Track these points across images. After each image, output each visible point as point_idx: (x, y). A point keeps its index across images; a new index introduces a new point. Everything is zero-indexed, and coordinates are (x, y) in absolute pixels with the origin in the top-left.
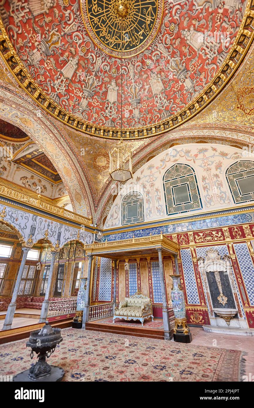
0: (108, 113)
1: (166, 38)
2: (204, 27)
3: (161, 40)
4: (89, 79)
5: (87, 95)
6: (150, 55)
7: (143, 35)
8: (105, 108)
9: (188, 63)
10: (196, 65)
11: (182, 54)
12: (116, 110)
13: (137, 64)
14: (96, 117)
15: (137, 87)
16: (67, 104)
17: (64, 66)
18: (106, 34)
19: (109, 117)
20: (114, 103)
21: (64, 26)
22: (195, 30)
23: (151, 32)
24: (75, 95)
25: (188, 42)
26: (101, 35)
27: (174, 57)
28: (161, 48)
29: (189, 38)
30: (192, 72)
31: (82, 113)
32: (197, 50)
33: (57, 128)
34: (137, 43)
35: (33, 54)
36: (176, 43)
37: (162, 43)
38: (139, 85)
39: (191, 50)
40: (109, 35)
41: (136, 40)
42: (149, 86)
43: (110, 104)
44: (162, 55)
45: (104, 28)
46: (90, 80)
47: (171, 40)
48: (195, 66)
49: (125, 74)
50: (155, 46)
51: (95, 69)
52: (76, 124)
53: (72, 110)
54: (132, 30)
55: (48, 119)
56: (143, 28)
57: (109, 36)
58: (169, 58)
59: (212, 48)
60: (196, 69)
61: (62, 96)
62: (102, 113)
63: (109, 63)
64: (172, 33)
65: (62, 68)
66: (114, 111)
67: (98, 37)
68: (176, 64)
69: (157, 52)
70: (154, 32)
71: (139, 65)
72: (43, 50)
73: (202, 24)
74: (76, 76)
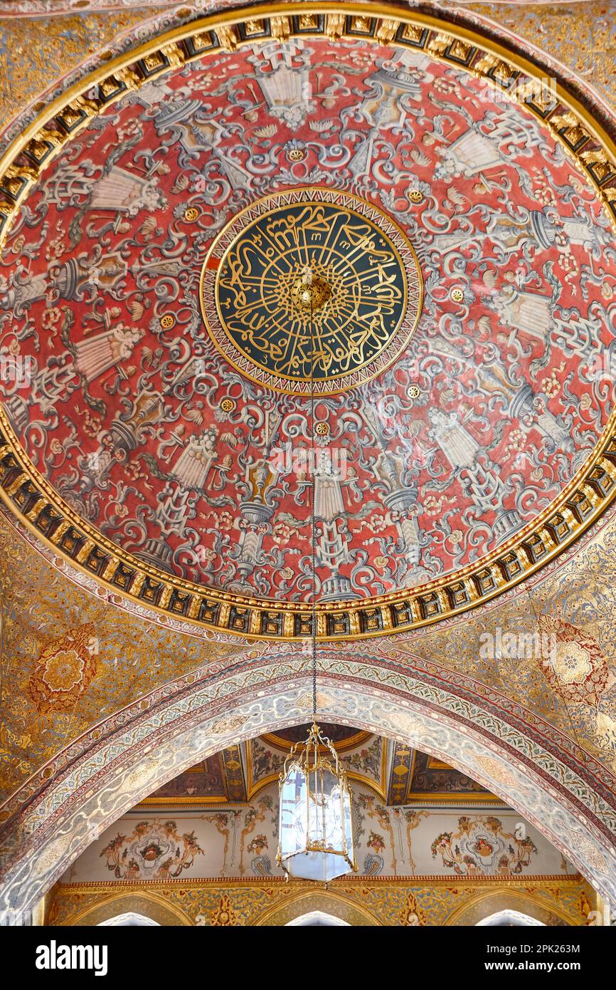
0: (481, 498)
1: (430, 219)
2: (452, 123)
3: (426, 235)
4: (380, 469)
5: (401, 506)
6: (443, 280)
7: (389, 272)
8: (465, 495)
9: (524, 198)
10: (539, 183)
11: (493, 201)
12: (497, 472)
13: (441, 326)
14: (460, 540)
15: (494, 365)
16: (372, 577)
17: (312, 502)
18: (333, 356)
19: (494, 508)
20: (477, 460)
21: (257, 438)
22: (448, 146)
23: (395, 251)
24: (376, 536)
25: (469, 173)
26: (326, 369)
27: (488, 224)
28: (445, 244)
29: (460, 167)
30: (555, 202)
31: (420, 564)
32: (501, 163)
33: (382, 661)
34: (396, 294)
35: (242, 547)
36: (456, 201)
37: (434, 235)
38: (490, 356)
39: (494, 174)
40: (338, 350)
41: (389, 293)
42: (515, 331)
43: (469, 471)
44: (463, 249)
45: (318, 354)
46: (384, 467)
47: (440, 211)
48: (542, 188)
49: (440, 370)
50: (430, 256)
51: (375, 436)
52: (416, 612)
53: (391, 581)
54: (363, 294)
55: (349, 655)
56: (375, 265)
57: (340, 353)
58: (481, 237)
59: (514, 127)
60: (549, 189)
61: (349, 567)
62: (469, 514)
63: (389, 392)
64: (428, 202)
65: (310, 510)
66: (492, 479)
67: (323, 379)
68: (508, 230)
69: (447, 260)
70: (400, 243)
71: (448, 321)
72: (255, 518)
73: (444, 126)
74: (350, 492)
